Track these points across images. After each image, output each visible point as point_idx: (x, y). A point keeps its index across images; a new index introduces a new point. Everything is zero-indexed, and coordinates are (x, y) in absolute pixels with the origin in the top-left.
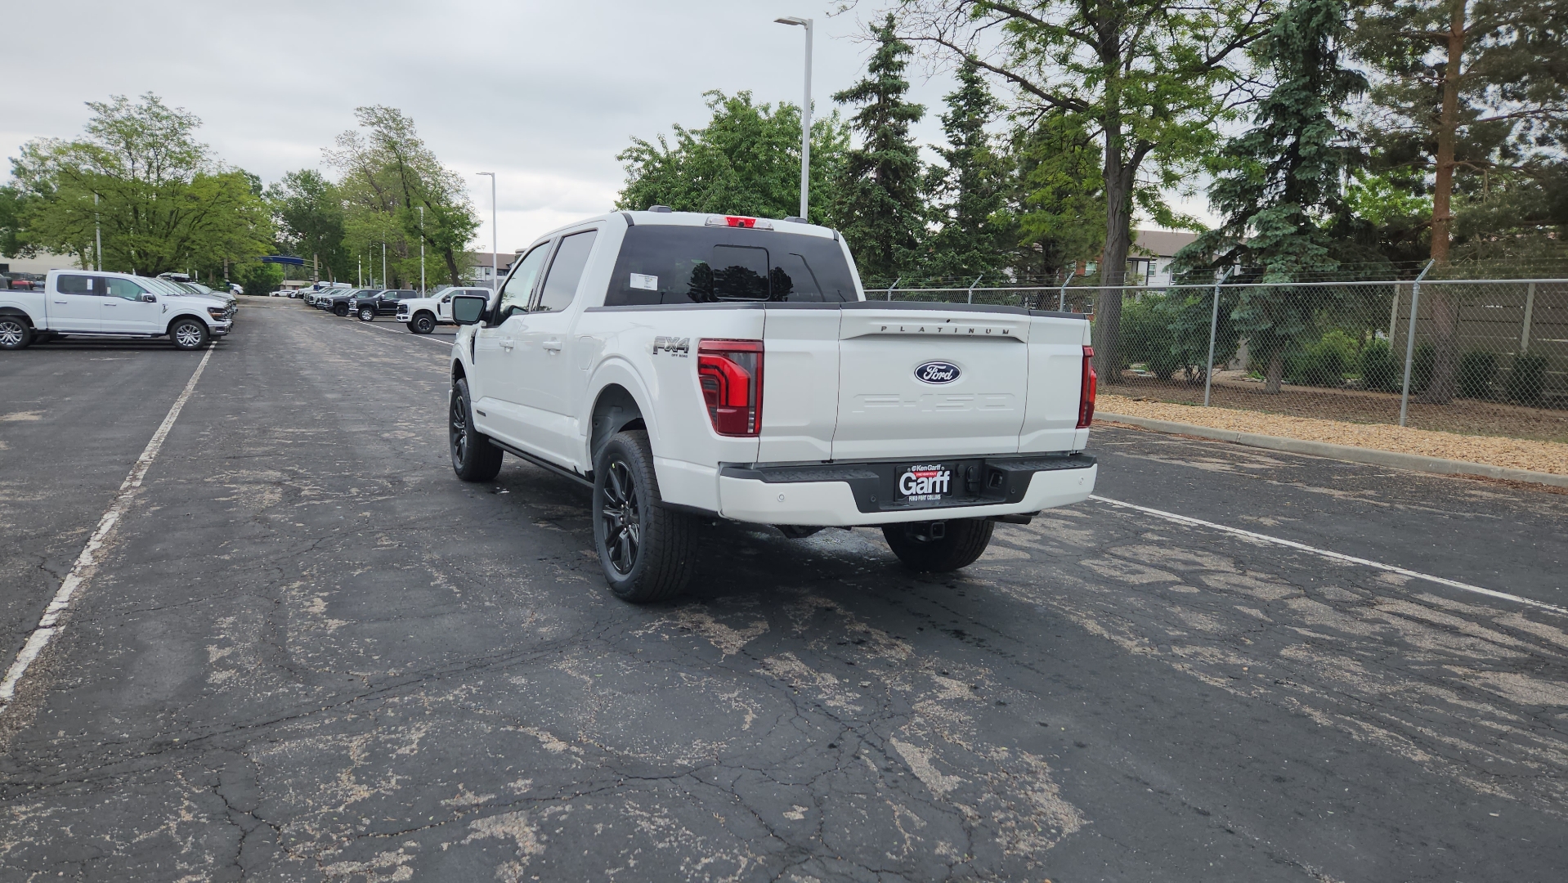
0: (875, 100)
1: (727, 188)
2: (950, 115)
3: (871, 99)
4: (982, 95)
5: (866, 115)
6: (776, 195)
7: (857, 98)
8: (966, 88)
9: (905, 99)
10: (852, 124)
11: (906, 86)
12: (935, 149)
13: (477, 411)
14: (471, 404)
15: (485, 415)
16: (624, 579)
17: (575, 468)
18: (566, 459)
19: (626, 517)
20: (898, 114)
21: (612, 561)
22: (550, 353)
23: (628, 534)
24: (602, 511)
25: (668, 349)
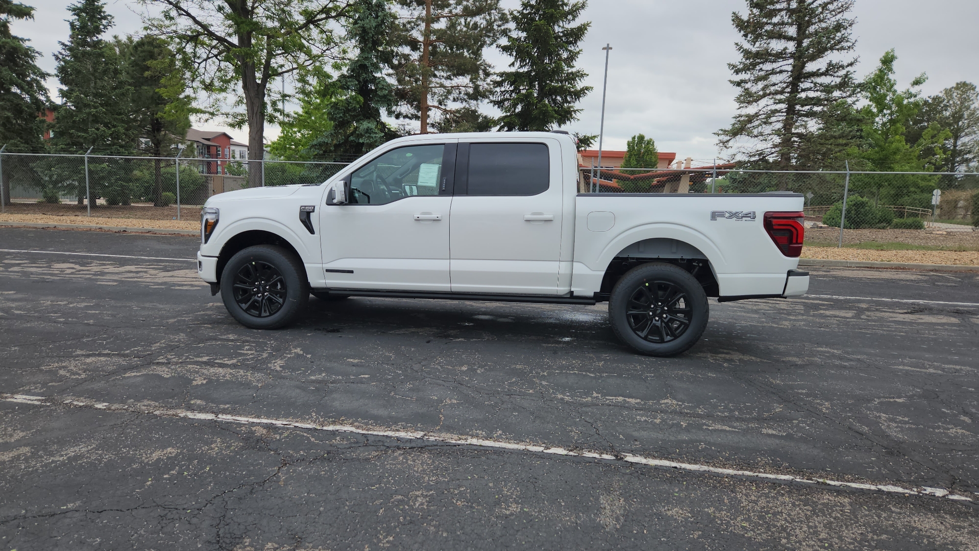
13: (327, 271)
14: (306, 265)
15: (352, 272)
16: (670, 344)
17: (572, 293)
18: (557, 288)
19: (658, 312)
20: (14, 11)
21: (645, 338)
22: (532, 223)
23: (666, 320)
24: (627, 312)
25: (730, 217)
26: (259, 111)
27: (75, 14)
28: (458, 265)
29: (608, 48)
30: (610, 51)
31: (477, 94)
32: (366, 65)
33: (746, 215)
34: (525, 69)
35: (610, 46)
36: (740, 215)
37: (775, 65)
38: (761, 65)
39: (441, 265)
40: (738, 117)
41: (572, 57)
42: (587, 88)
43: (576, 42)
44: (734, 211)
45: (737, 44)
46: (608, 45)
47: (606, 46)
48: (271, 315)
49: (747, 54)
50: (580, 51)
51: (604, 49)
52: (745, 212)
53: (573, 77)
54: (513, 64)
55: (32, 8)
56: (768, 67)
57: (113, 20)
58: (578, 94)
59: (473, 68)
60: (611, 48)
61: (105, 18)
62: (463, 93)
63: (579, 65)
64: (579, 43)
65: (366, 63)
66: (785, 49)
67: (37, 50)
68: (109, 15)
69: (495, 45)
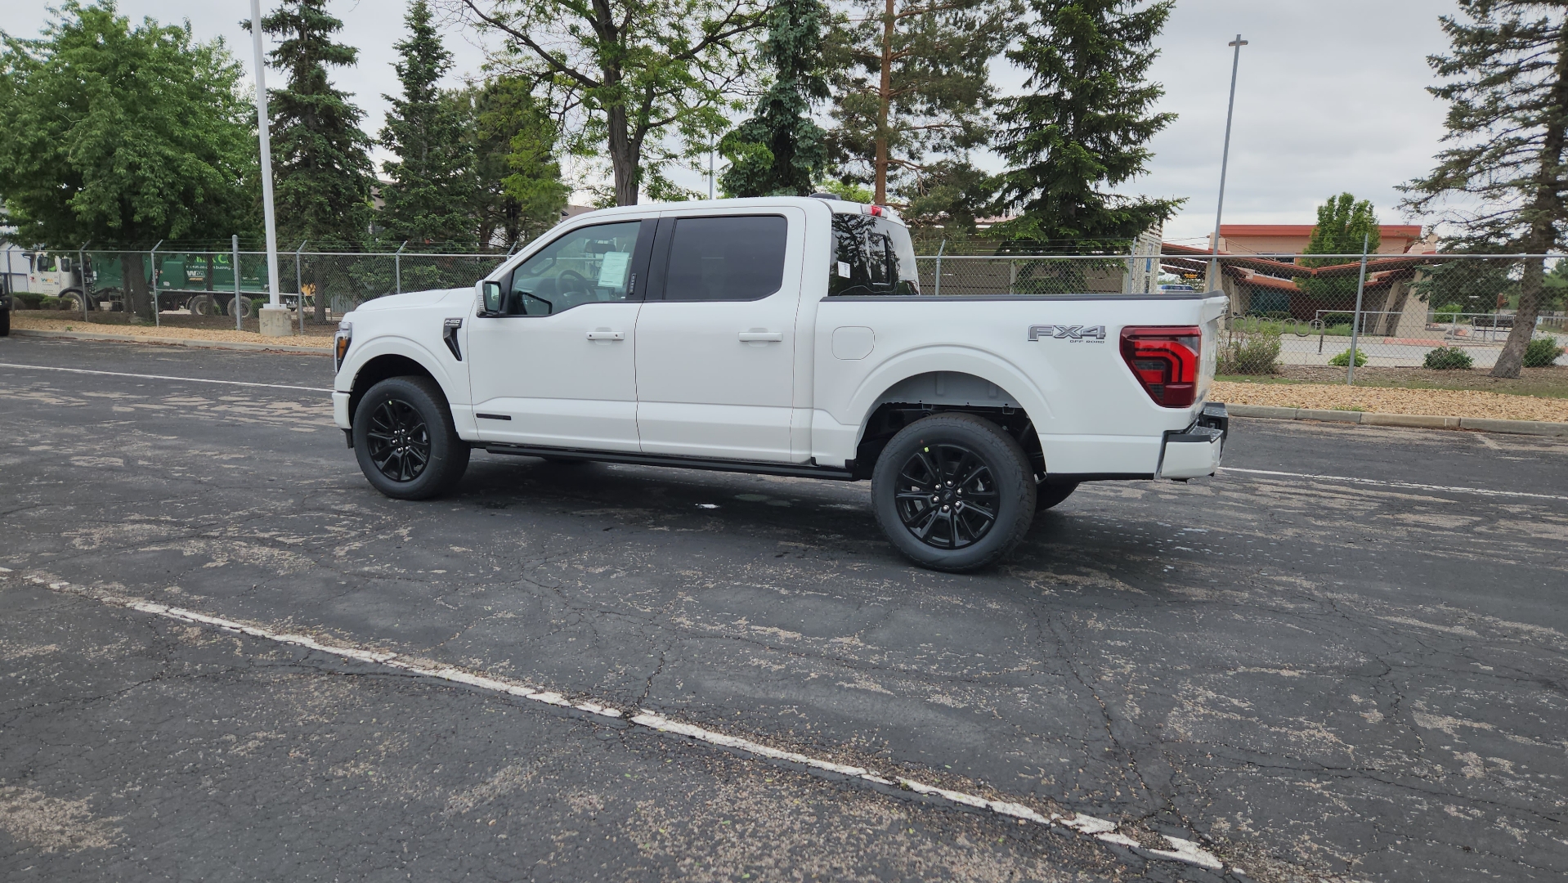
0: (296, 35)
1: (111, 122)
2: (406, 66)
3: (291, 33)
4: (437, 48)
5: (286, 52)
6: (176, 133)
7: (274, 29)
8: (419, 38)
9: (334, 38)
10: (271, 59)
11: (338, 25)
12: (391, 100)
13: (479, 416)
14: (452, 407)
15: (508, 418)
16: (963, 553)
17: (813, 460)
18: (788, 452)
19: (947, 496)
20: (332, 55)
21: (925, 540)
22: (751, 345)
23: (958, 511)
24: (896, 495)
25: (1061, 336)
26: (630, 182)
27: (403, 54)
28: (650, 411)
29: (1238, 43)
30: (1242, 47)
31: (971, 138)
32: (781, 101)
33: (1089, 333)
34: (1053, 90)
35: (1242, 39)
36: (1079, 332)
37: (1526, 54)
38: (1497, 56)
39: (624, 410)
40: (1445, 156)
41: (1140, 64)
42: (1166, 117)
43: (1148, 38)
44: (1068, 325)
45: (1443, 19)
46: (1239, 36)
47: (1234, 39)
48: (412, 479)
49: (1462, 36)
50: (1155, 51)
51: (1231, 44)
52: (1087, 326)
53: (1139, 98)
54: (1029, 83)
55: (354, 50)
56: (1509, 57)
57: (453, 59)
58: (1145, 130)
59: (970, 93)
60: (1245, 43)
61: (442, 56)
62: (948, 137)
63: (1150, 76)
64: (1153, 38)
65: (781, 97)
66: (1545, 20)
67: (360, 108)
68: (447, 52)
69: (1003, 53)
